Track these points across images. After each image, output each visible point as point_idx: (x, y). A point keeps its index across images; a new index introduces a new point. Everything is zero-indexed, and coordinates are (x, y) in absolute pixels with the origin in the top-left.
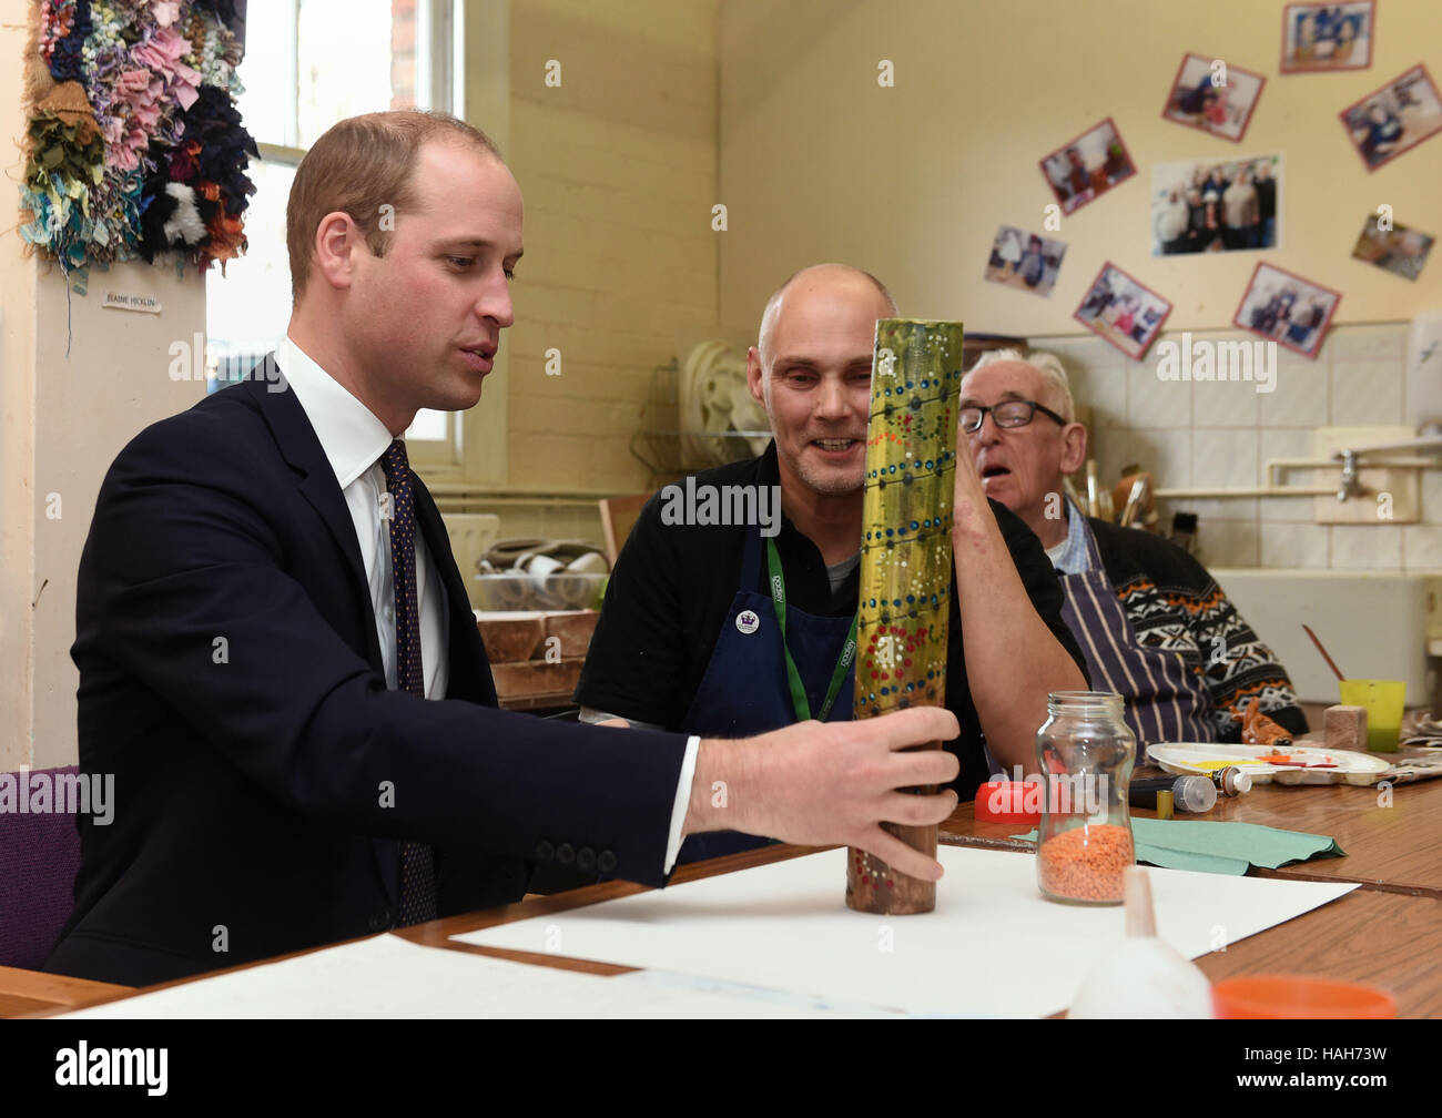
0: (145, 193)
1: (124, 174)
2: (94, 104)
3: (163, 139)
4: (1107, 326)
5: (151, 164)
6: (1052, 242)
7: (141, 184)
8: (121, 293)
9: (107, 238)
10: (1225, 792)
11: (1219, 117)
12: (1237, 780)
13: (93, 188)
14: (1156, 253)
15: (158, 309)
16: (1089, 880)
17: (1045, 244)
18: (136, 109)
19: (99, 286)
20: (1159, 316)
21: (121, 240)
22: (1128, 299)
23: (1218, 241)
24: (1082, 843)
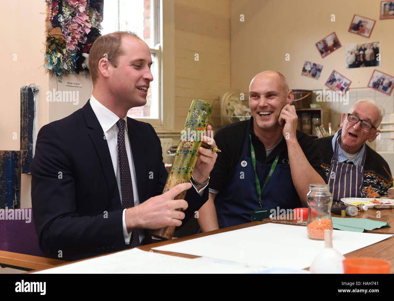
0: (77, 56)
1: (71, 51)
2: (63, 33)
3: (81, 42)
4: (334, 87)
5: (78, 48)
6: (319, 65)
7: (76, 54)
8: (71, 82)
9: (67, 68)
10: (361, 210)
11: (363, 31)
12: (364, 207)
13: (63, 55)
14: (347, 68)
15: (80, 86)
16: (320, 234)
17: (317, 65)
18: (74, 34)
19: (65, 80)
20: (348, 84)
21: (70, 68)
22: (339, 80)
23: (363, 64)
24: (319, 224)
